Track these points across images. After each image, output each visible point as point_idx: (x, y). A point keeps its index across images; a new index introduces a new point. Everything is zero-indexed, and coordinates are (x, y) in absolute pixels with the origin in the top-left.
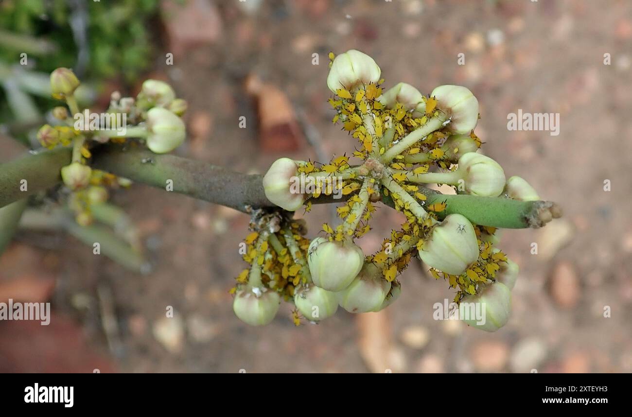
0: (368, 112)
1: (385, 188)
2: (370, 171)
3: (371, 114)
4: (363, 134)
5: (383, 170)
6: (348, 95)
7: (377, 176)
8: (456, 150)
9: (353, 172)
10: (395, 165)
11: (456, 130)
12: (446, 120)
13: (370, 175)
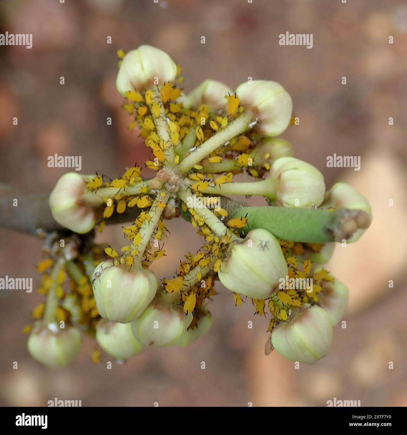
0: (161, 115)
1: (183, 203)
2: (164, 184)
3: (165, 118)
4: (154, 142)
5: (179, 182)
6: (139, 98)
7: (171, 189)
8: (267, 156)
9: (145, 185)
10: (193, 176)
11: (265, 132)
12: (252, 121)
13: (163, 188)
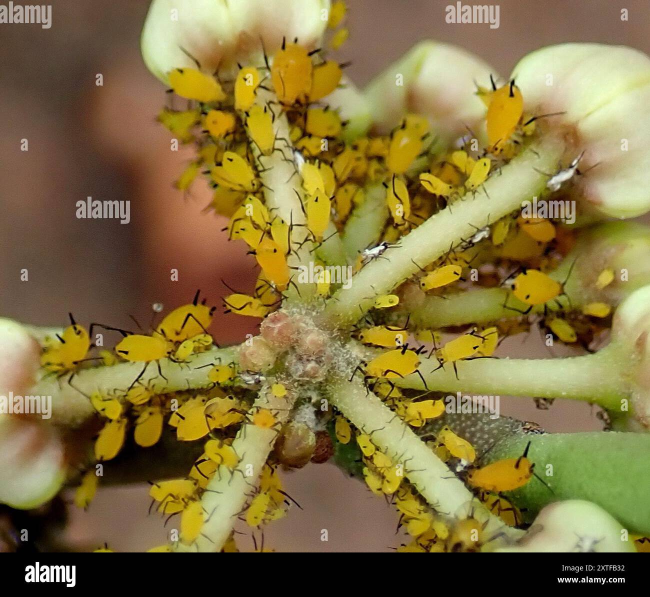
0: (279, 144)
1: (339, 417)
2: (280, 358)
3: (289, 154)
4: (257, 227)
5: (329, 351)
6: (210, 89)
7: (305, 374)
8: (605, 278)
9: (226, 361)
10: (376, 334)
11: (600, 204)
12: (560, 169)
13: (279, 369)
